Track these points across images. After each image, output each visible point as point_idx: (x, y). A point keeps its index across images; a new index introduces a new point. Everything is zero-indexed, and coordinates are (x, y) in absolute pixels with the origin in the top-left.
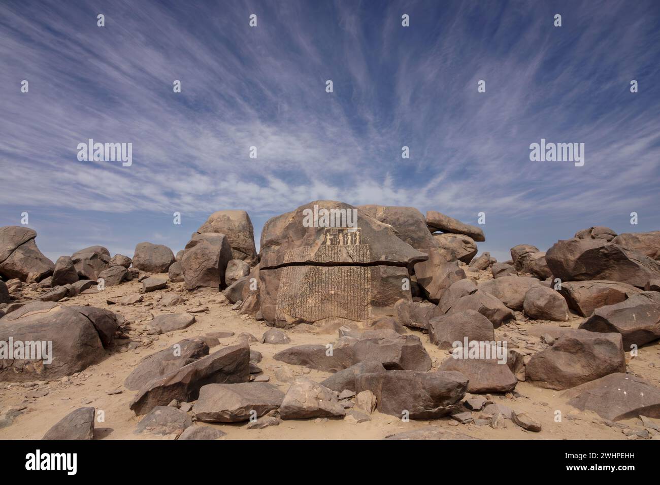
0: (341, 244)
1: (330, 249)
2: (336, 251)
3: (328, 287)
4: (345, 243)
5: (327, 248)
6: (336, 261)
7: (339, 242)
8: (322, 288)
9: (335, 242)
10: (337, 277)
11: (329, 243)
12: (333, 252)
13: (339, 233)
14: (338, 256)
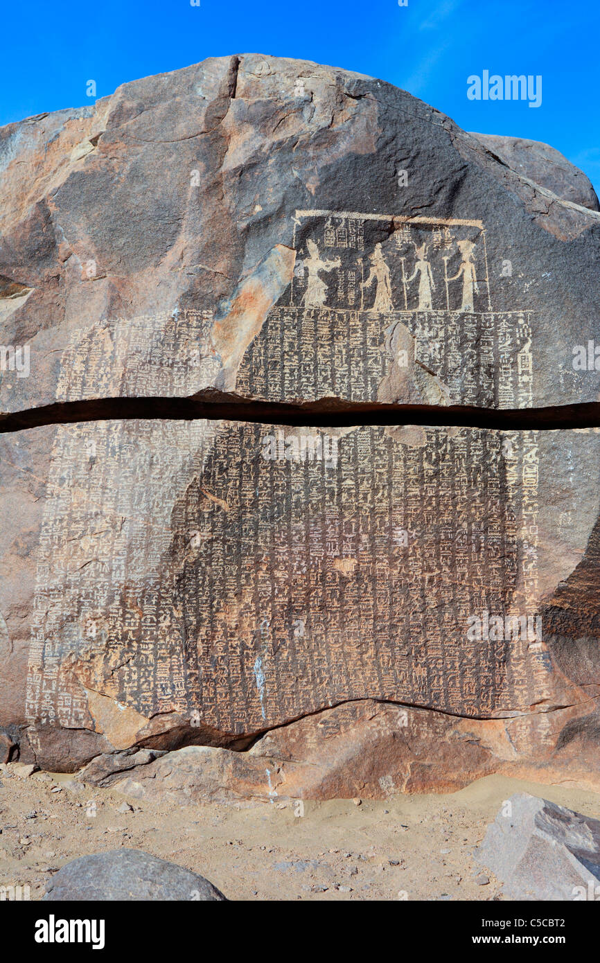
0: (383, 302)
1: (325, 331)
2: (356, 340)
3: (323, 540)
4: (404, 298)
5: (307, 322)
6: (360, 394)
7: (371, 294)
8: (289, 540)
9: (352, 295)
10: (365, 486)
11: (316, 295)
12: (340, 344)
13: (370, 244)
14: (367, 372)
